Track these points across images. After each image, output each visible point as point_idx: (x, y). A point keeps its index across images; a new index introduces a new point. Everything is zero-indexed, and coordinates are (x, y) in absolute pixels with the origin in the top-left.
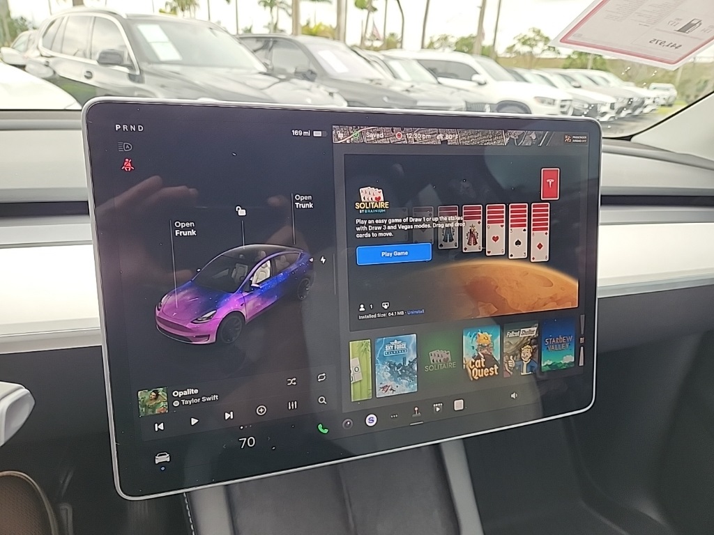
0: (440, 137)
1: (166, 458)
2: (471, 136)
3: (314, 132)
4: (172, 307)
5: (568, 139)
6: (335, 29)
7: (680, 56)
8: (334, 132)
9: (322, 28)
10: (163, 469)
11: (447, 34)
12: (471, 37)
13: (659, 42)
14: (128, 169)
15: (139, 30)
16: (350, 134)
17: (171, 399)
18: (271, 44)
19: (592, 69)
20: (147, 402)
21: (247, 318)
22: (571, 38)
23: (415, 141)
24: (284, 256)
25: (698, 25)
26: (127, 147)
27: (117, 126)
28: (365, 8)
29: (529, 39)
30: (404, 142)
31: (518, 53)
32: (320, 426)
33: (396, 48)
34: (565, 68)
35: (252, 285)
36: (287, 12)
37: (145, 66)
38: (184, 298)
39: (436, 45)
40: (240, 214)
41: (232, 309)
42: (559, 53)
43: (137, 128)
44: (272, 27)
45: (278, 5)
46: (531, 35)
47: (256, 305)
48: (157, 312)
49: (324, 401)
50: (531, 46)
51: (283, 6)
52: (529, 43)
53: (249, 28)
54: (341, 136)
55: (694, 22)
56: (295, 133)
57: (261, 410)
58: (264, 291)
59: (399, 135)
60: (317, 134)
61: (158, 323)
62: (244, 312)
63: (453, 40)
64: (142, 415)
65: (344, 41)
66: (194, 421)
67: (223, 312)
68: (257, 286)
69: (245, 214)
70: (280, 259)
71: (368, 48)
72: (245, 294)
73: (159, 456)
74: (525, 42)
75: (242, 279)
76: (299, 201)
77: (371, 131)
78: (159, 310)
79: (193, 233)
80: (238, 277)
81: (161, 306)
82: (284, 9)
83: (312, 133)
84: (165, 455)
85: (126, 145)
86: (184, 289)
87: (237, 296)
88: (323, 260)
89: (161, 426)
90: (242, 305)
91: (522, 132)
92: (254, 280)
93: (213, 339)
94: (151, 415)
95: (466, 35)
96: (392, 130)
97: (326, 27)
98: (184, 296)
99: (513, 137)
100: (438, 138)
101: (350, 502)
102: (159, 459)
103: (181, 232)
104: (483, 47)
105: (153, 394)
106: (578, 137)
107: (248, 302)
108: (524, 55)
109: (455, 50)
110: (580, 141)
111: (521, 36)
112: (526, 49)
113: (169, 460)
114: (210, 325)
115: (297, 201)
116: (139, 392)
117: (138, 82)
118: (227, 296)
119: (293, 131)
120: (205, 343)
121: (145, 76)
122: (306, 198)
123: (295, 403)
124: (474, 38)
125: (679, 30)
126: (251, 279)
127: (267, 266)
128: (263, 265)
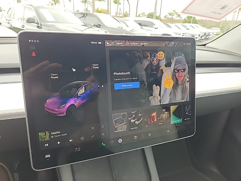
0: (142, 44)
1: (49, 156)
2: (152, 44)
3: (99, 42)
4: (50, 103)
5: (185, 44)
6: (107, 11)
7: (221, 17)
8: (105, 42)
10: (48, 160)
11: (144, 12)
13: (214, 12)
14: (34, 55)
15: (40, 11)
16: (111, 43)
17: (50, 135)
18: (85, 15)
19: (192, 23)
20: (42, 136)
21: (77, 107)
22: (185, 11)
23: (133, 45)
24: (89, 85)
25: (227, 7)
27: (29, 40)
28: (117, 3)
30: (129, 46)
31: (168, 18)
32: (103, 143)
33: (128, 17)
34: (183, 23)
35: (78, 95)
37: (42, 23)
38: (55, 100)
39: (141, 16)
40: (73, 71)
41: (71, 103)
42: (182, 18)
43: (37, 41)
44: (86, 10)
45: (88, 2)
46: (173, 12)
47: (80, 102)
48: (45, 105)
49: (104, 135)
50: (172, 16)
52: (171, 14)
53: (78, 10)
54: (108, 44)
56: (92, 43)
57: (82, 138)
58: (83, 97)
59: (128, 43)
60: (100, 43)
61: (45, 109)
62: (75, 104)
63: (146, 14)
64: (40, 141)
65: (110, 14)
66: (59, 143)
67: (68, 105)
68: (80, 95)
69: (75, 71)
70: (87, 86)
71: (118, 17)
72: (76, 98)
73: (47, 155)
75: (75, 93)
76: (94, 66)
77: (118, 42)
78: (46, 104)
79: (57, 77)
80: (73, 93)
82: (90, 4)
83: (98, 43)
85: (33, 47)
86: (54, 97)
87: (73, 99)
88: (103, 86)
89: (47, 145)
90: (75, 102)
91: (169, 42)
92: (79, 93)
93: (65, 114)
94: (43, 141)
95: (151, 12)
96: (125, 41)
97: (104, 10)
98: (54, 99)
99: (166, 44)
100: (141, 44)
101: (114, 169)
102: (47, 156)
103: (53, 77)
104: (157, 16)
105: (44, 133)
106: (188, 44)
107: (77, 101)
108: (170, 19)
109: (147, 17)
110: (189, 45)
112: (170, 17)
113: (50, 157)
114: (64, 109)
115: (93, 66)
116: (39, 133)
117: (40, 29)
118: (70, 99)
119: (91, 42)
120: (62, 115)
121: (42, 26)
122: (96, 65)
123: (94, 135)
124: (153, 13)
126: (78, 93)
127: (83, 88)
128: (82, 88)
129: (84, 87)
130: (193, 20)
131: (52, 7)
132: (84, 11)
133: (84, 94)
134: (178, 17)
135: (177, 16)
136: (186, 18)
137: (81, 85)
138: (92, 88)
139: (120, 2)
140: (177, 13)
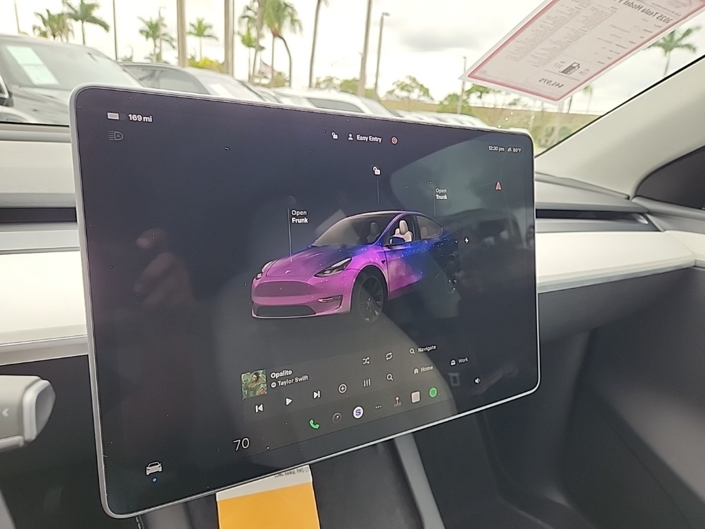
6: (223, 64)
9: (208, 63)
11: (333, 76)
12: (355, 80)
13: (546, 82)
15: (7, 51)
18: (157, 74)
19: (461, 114)
22: (477, 74)
26: (119, 136)
28: (252, 47)
29: (406, 85)
31: (398, 97)
33: (284, 86)
34: (438, 112)
36: (171, 44)
37: (14, 89)
39: (322, 86)
42: (432, 99)
44: (154, 58)
45: (162, 37)
46: (408, 82)
50: (409, 91)
51: (167, 38)
52: (406, 89)
53: (128, 57)
55: (574, 65)
63: (337, 82)
64: (244, 397)
65: (233, 75)
71: (258, 84)
74: (403, 87)
82: (167, 41)
95: (350, 78)
97: (211, 62)
104: (367, 90)
105: (255, 376)
108: (402, 98)
109: (341, 91)
111: (399, 83)
112: (404, 94)
117: (7, 106)
121: (14, 98)
124: (357, 81)
125: (563, 72)
130: (463, 107)
131: (43, 39)
132: (148, 61)
134: (424, 95)
135: (422, 93)
136: (446, 99)
139: (262, 43)
140: (422, 85)
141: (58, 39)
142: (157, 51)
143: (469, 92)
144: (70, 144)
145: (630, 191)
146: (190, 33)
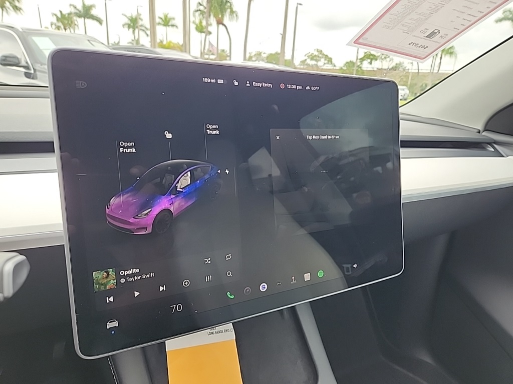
3: (218, 80)
4: (119, 206)
6: (182, 45)
7: (427, 54)
9: (172, 45)
10: (113, 332)
11: (261, 51)
12: (277, 53)
13: (415, 44)
17: (118, 278)
20: (100, 280)
21: (175, 214)
22: (361, 41)
24: (200, 169)
25: (438, 33)
26: (83, 85)
28: (204, 32)
29: (315, 56)
31: (309, 65)
32: (228, 293)
35: (178, 190)
36: (146, 32)
37: (38, 67)
38: (127, 199)
39: (254, 59)
40: (167, 137)
41: (163, 207)
42: (335, 66)
44: (134, 43)
45: (141, 28)
46: (316, 53)
47: (181, 205)
48: (107, 210)
49: (230, 275)
50: (317, 61)
51: (143, 28)
52: (315, 58)
53: (116, 42)
55: (436, 31)
57: (187, 283)
58: (186, 193)
60: (220, 81)
61: (108, 218)
62: (172, 209)
63: (264, 56)
64: (96, 290)
65: (190, 53)
66: (136, 294)
67: (157, 210)
68: (181, 190)
69: (171, 137)
70: (197, 171)
72: (173, 196)
73: (110, 322)
74: (312, 57)
75: (170, 185)
78: (108, 208)
79: (134, 150)
80: (167, 183)
81: (110, 205)
82: (143, 30)
84: (115, 321)
86: (127, 193)
87: (167, 198)
88: (227, 171)
89: (111, 299)
90: (170, 205)
92: (179, 185)
93: (149, 230)
94: (104, 290)
95: (273, 52)
97: (174, 44)
98: (127, 197)
102: (110, 325)
103: (124, 150)
105: (105, 274)
107: (175, 202)
108: (312, 66)
111: (310, 54)
112: (313, 62)
113: (117, 326)
114: (147, 220)
115: (208, 129)
116: (94, 273)
118: (160, 198)
119: (204, 79)
120: (144, 233)
121: (38, 73)
122: (214, 127)
123: (211, 277)
124: (279, 54)
125: (426, 37)
126: (177, 185)
127: (188, 175)
128: (185, 175)
129: (189, 172)
130: (357, 70)
132: (130, 45)
133: (189, 186)
134: (328, 63)
135: (326, 62)
136: (344, 65)
137: (183, 167)
138: (205, 174)
139: (210, 29)
140: (327, 56)
141: (68, 31)
142: (137, 37)
143: (362, 60)
144: (49, 99)
145: (480, 127)
146: (159, 24)
